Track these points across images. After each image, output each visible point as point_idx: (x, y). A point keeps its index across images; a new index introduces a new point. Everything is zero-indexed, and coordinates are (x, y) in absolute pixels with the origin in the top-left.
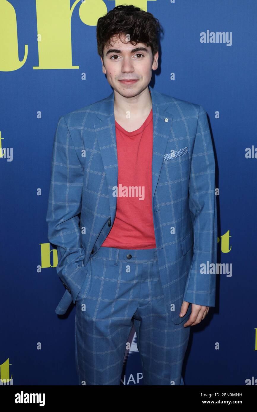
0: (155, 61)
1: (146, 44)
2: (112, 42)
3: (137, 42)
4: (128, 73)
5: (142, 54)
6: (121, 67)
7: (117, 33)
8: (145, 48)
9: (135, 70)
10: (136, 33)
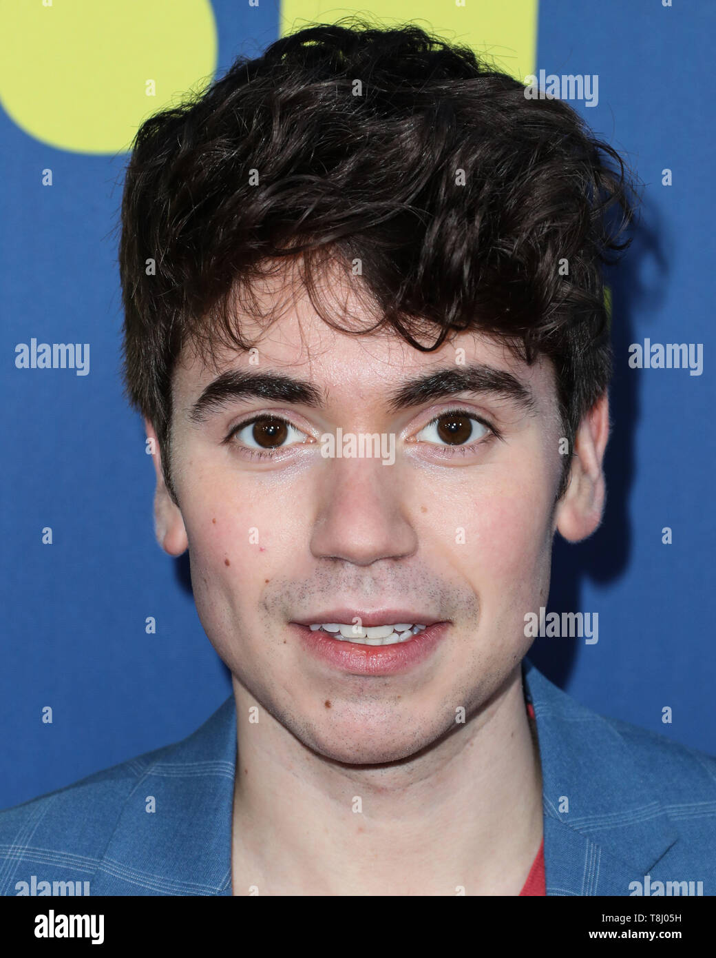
0: (585, 471)
1: (518, 342)
2: (245, 320)
3: (450, 330)
4: (366, 562)
5: (479, 413)
6: (308, 516)
7: (293, 254)
8: (507, 370)
9: (423, 546)
10: (440, 260)
